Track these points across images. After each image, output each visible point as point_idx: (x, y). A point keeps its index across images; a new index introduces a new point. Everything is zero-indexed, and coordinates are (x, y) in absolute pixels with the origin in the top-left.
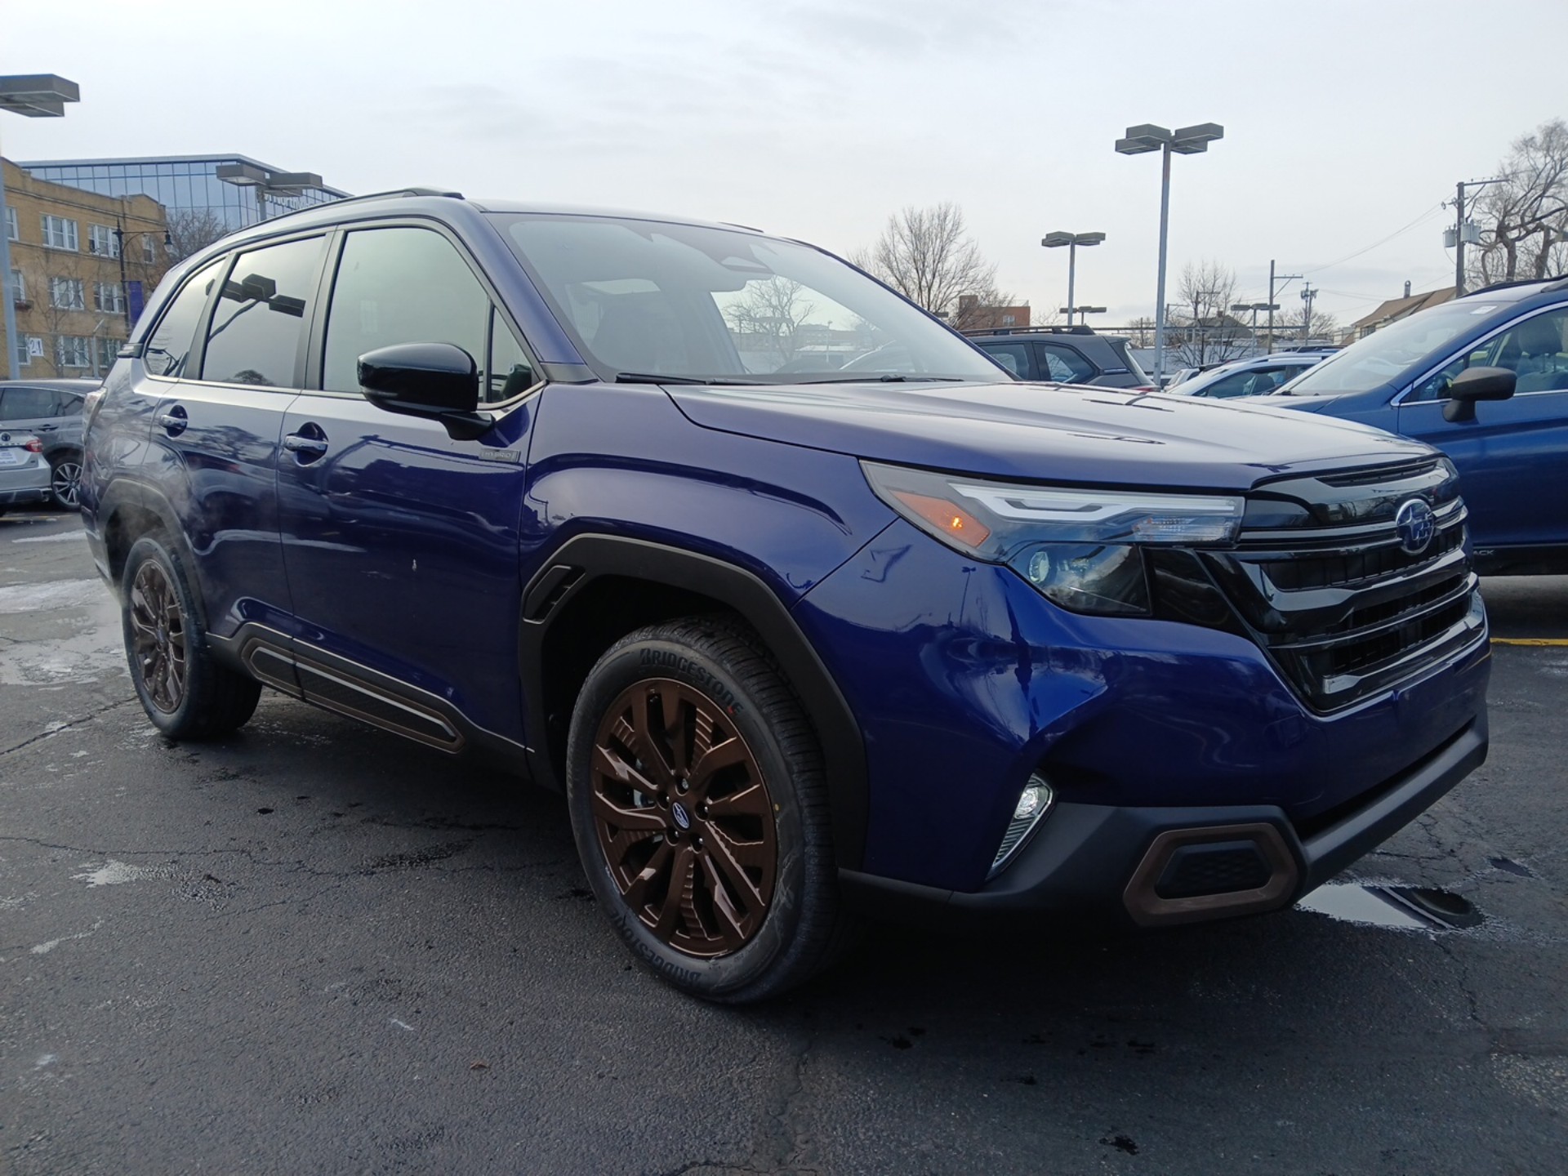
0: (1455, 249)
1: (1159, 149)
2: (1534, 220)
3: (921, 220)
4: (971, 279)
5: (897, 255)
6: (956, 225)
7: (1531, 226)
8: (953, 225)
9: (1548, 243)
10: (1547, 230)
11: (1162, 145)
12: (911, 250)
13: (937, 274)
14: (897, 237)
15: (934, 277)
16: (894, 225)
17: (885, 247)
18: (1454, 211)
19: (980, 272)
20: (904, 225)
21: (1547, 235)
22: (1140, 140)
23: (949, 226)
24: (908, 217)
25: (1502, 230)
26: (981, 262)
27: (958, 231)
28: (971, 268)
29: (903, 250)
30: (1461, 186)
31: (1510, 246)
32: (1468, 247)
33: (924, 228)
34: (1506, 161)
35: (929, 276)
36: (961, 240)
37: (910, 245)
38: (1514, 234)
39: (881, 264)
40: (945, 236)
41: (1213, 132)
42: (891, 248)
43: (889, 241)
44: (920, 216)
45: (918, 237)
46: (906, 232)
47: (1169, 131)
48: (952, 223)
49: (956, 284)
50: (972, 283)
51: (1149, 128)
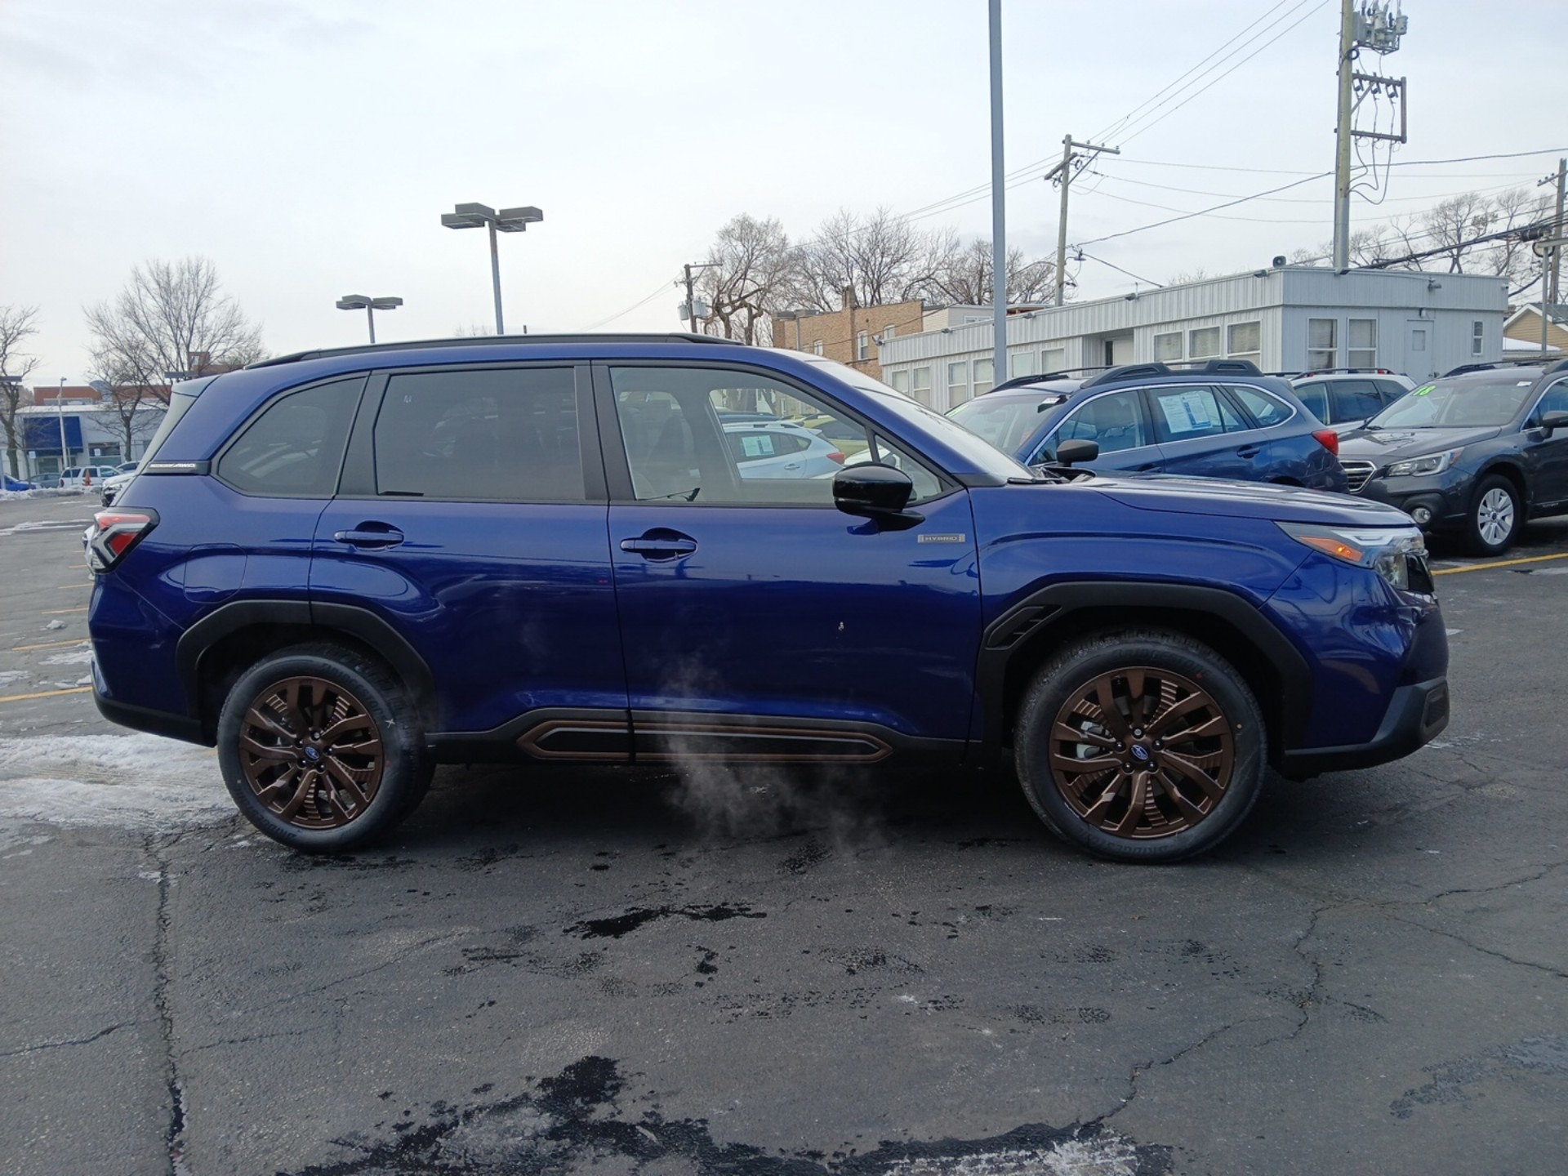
0: (689, 321)
1: (484, 226)
2: (741, 298)
3: (168, 273)
4: (237, 337)
5: (146, 310)
6: (211, 281)
7: (738, 304)
8: (207, 281)
9: (752, 317)
10: (750, 307)
11: (487, 223)
12: (161, 304)
13: (195, 331)
14: (143, 291)
15: (191, 335)
16: (138, 278)
17: (130, 300)
18: (684, 289)
19: (247, 329)
20: (148, 277)
21: (750, 311)
22: (467, 217)
23: (203, 281)
24: (153, 268)
25: (718, 307)
26: (244, 319)
27: (213, 287)
28: (234, 325)
29: (152, 305)
30: (687, 268)
31: (725, 319)
32: (698, 320)
33: (173, 283)
34: (715, 248)
35: (186, 333)
36: (217, 296)
37: (159, 299)
38: (728, 309)
39: (126, 319)
40: (200, 293)
41: (535, 214)
42: (137, 301)
43: (133, 293)
44: (168, 268)
45: (167, 290)
46: (153, 285)
47: (493, 211)
48: (205, 278)
49: (219, 342)
50: (238, 341)
51: (476, 207)
